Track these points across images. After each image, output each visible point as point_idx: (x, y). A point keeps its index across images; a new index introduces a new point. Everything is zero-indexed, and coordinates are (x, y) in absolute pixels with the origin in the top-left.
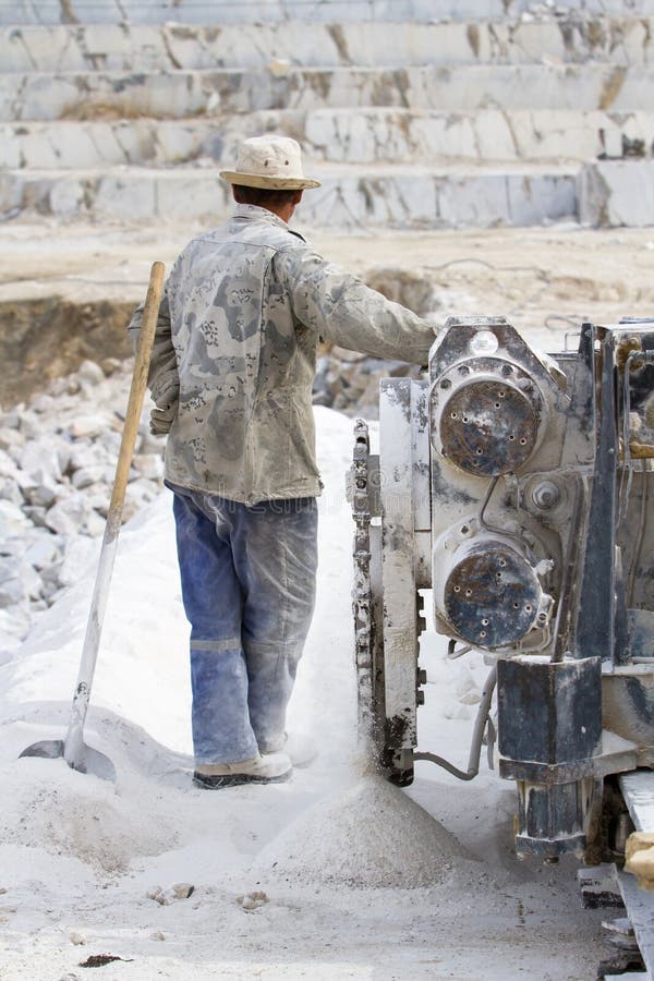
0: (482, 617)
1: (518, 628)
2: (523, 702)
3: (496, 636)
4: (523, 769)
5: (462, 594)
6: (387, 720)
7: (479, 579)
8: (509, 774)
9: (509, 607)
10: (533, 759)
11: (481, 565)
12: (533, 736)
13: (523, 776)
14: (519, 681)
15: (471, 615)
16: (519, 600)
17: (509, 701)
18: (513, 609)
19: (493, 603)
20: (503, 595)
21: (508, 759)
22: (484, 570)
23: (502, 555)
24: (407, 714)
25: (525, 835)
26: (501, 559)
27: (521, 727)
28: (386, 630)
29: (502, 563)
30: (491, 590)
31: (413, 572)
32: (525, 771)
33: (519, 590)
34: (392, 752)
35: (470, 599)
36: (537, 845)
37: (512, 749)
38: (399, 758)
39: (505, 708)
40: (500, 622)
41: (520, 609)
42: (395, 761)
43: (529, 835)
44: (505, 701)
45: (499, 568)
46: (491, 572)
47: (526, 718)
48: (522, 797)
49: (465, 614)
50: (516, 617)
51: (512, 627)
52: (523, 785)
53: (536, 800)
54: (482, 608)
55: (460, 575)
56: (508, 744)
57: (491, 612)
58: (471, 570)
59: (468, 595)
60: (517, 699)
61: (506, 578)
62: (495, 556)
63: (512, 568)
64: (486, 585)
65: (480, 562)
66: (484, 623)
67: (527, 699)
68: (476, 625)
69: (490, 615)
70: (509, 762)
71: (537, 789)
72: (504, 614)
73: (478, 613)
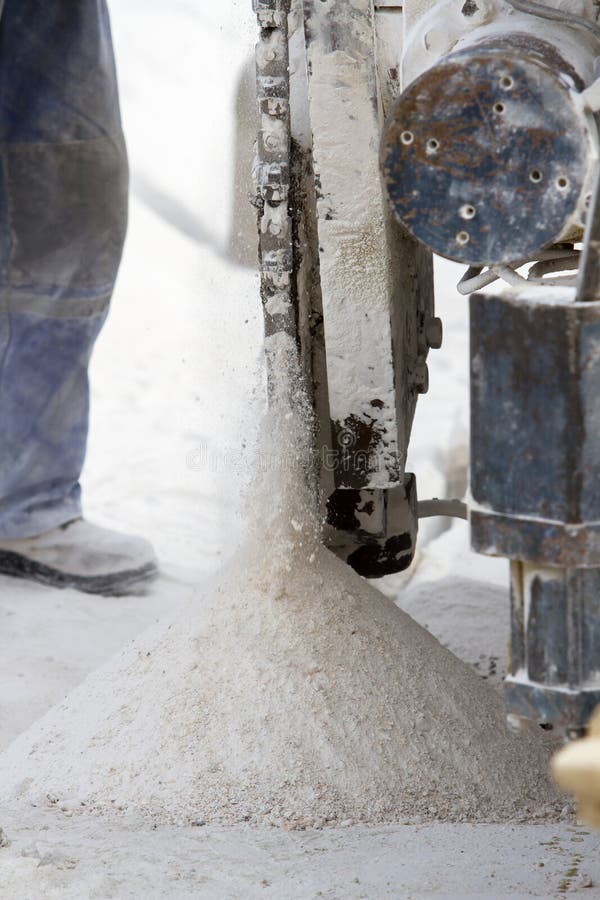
0: (461, 202)
1: (540, 226)
2: (516, 388)
3: (491, 242)
4: (515, 533)
5: (418, 148)
6: (335, 427)
7: (455, 117)
8: (489, 544)
9: (520, 180)
10: (533, 511)
11: (459, 86)
12: (536, 462)
13: (515, 549)
14: (510, 341)
15: (436, 195)
16: (541, 165)
17: (490, 385)
18: (529, 183)
19: (484, 169)
20: (506, 155)
21: (486, 510)
22: (467, 97)
23: (505, 64)
24: (375, 413)
25: (522, 677)
26: (503, 74)
27: (512, 442)
28: (323, 227)
29: (507, 82)
30: (480, 141)
31: (375, 101)
32: (520, 538)
33: (544, 143)
34: (354, 496)
35: (435, 160)
36: (545, 700)
37: (495, 489)
38: (369, 508)
39: (481, 399)
40: (499, 213)
41: (544, 185)
42: (361, 516)
43: (532, 677)
44: (482, 384)
45: (498, 94)
46: (480, 101)
47: (523, 422)
48: (516, 595)
49: (422, 194)
50: (534, 202)
51: (527, 223)
52: (518, 569)
53: (544, 603)
54: (460, 180)
55: (413, 108)
56: (487, 478)
57: (479, 189)
58: (436, 96)
59: (430, 151)
60: (506, 382)
61: (514, 117)
62: (490, 68)
63: (528, 95)
64: (470, 130)
65: (457, 78)
66: (465, 213)
67: (524, 381)
68: (448, 217)
69: (478, 196)
70: (490, 517)
71: (546, 577)
72: (508, 196)
73: (452, 192)
